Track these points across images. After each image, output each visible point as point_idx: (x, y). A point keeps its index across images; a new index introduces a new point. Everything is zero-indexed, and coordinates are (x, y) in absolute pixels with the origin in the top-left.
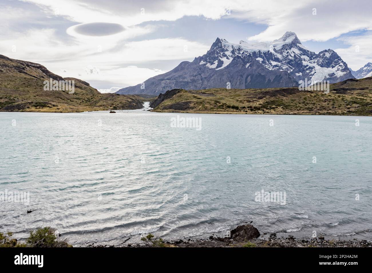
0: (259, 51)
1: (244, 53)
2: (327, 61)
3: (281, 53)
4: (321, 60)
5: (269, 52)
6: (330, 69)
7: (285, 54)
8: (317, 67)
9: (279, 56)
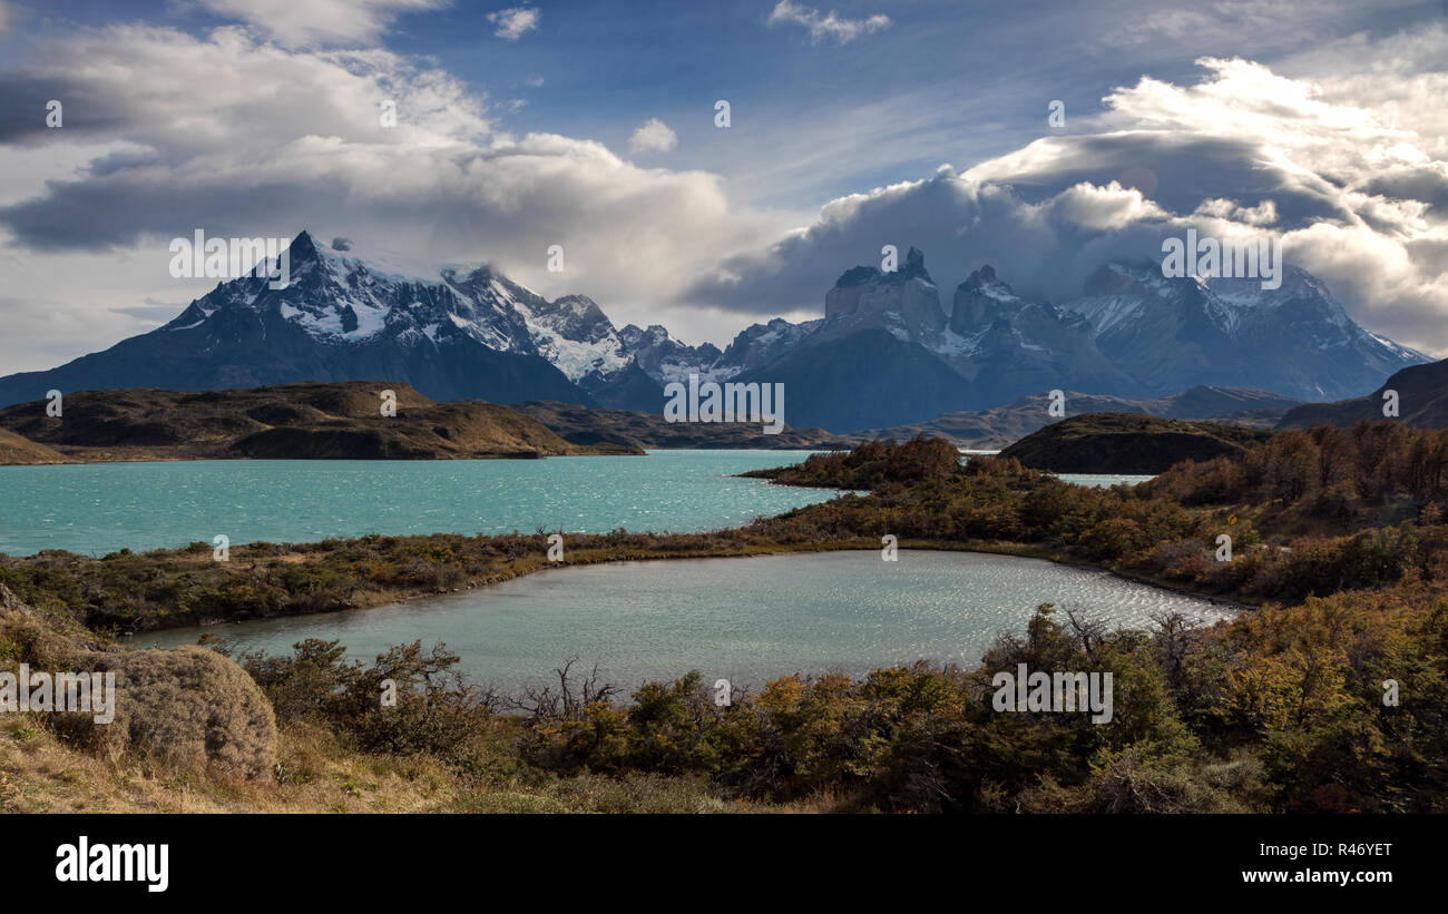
0: (419, 283)
1: (373, 284)
2: (578, 325)
3: (472, 295)
4: (563, 322)
5: (445, 290)
6: (587, 345)
7: (482, 297)
8: (559, 341)
9: (467, 301)
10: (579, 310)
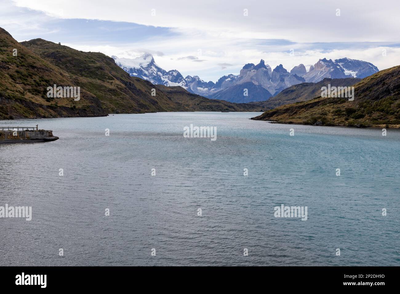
0: (134, 68)
2: (175, 78)
3: (147, 71)
4: (171, 77)
5: (141, 69)
6: (177, 83)
7: (150, 71)
8: (170, 82)
10: (175, 74)
